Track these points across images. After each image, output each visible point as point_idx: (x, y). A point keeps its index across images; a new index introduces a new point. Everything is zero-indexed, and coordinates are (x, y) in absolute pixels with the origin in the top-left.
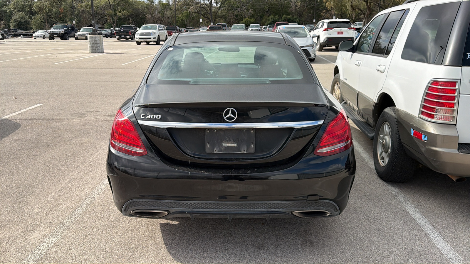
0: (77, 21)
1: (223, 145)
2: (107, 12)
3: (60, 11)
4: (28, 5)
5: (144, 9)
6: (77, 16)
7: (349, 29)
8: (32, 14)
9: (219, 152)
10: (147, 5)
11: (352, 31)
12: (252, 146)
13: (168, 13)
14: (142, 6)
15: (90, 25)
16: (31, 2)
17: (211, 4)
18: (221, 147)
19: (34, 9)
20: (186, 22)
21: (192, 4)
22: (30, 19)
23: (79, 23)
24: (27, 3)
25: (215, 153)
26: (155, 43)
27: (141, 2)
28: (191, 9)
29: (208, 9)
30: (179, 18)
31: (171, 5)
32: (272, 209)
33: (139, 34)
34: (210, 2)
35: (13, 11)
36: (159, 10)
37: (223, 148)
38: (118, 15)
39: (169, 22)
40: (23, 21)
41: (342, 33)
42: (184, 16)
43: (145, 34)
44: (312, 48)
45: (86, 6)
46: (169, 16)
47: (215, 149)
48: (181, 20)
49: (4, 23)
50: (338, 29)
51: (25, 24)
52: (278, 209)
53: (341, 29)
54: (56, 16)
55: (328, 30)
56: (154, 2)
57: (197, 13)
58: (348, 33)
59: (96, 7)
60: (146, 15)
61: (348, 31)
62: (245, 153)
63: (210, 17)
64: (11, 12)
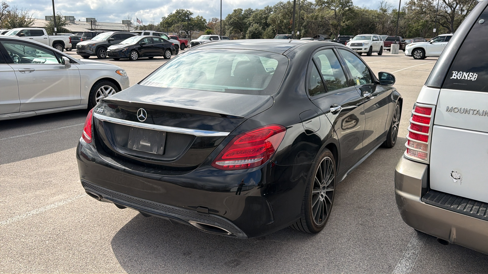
0: (305, 31)
1: (141, 143)
2: (331, 23)
3: (290, 23)
4: (264, 17)
5: (375, 19)
6: (305, 27)
8: (267, 25)
9: (136, 149)
10: (378, 14)
12: (162, 148)
13: (402, 22)
14: (373, 16)
15: (317, 36)
16: (267, 14)
17: (453, 12)
18: (139, 144)
19: (269, 21)
20: (421, 31)
21: (429, 12)
22: (262, 31)
23: (306, 34)
24: (264, 16)
25: (134, 149)
26: (366, 54)
27: (373, 11)
28: (427, 17)
29: (450, 17)
30: (413, 28)
31: (407, 13)
32: (169, 213)
33: (350, 45)
34: (453, 9)
35: (252, 23)
36: (392, 20)
37: (140, 146)
38: (341, 25)
39: (401, 32)
40: (257, 32)
42: (420, 25)
43: (356, 44)
45: (311, 17)
46: (402, 26)
47: (134, 146)
48: (416, 30)
49: (243, 34)
51: (258, 35)
52: (174, 214)
54: (286, 28)
56: (387, 11)
57: (434, 22)
59: (321, 18)
60: (377, 24)
62: (155, 153)
63: (450, 27)
64: (250, 24)
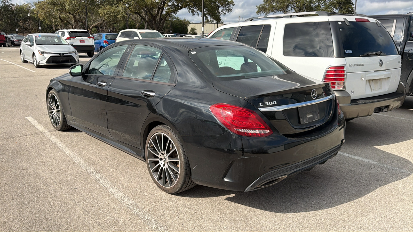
7: (89, 38)
11: (92, 40)
12: (318, 114)
25: (305, 123)
37: (308, 119)
41: (84, 41)
44: (76, 55)
50: (80, 38)
53: (83, 38)
55: (71, 38)
58: (89, 42)
61: (89, 40)
62: (317, 120)
